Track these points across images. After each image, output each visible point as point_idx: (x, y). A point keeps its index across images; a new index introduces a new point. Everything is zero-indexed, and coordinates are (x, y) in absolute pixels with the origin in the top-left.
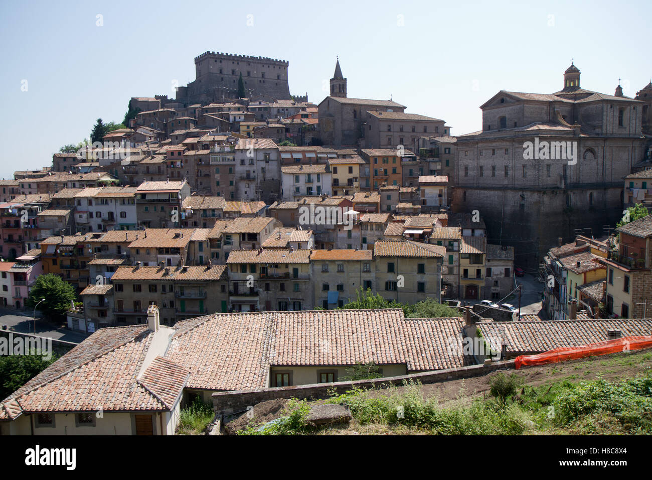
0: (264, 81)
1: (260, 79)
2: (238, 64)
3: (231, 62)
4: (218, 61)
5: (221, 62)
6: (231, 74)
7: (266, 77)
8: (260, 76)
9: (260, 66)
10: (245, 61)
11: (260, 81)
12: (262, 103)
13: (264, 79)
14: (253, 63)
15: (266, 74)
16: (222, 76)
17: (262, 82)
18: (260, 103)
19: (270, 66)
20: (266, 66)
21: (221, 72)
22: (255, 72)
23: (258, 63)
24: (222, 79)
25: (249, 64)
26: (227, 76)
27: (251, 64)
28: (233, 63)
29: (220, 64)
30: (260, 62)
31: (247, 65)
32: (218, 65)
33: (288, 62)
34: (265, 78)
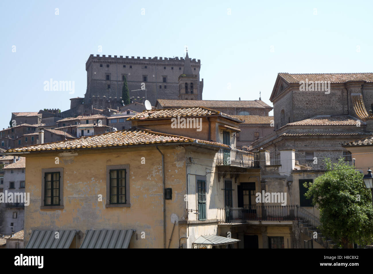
0: (165, 87)
1: (160, 84)
2: (131, 67)
3: (122, 66)
4: (104, 65)
5: (108, 66)
6: (121, 79)
7: (168, 81)
8: (161, 80)
9: (161, 68)
10: (140, 64)
11: (160, 87)
12: (131, 112)
13: (165, 84)
14: (151, 65)
15: (168, 77)
16: (108, 82)
17: (163, 87)
18: (128, 113)
19: (175, 68)
20: (169, 68)
21: (108, 77)
22: (154, 76)
23: (158, 65)
24: (109, 87)
25: (146, 67)
26: (116, 83)
27: (148, 66)
28: (124, 66)
29: (107, 69)
30: (160, 63)
31: (142, 68)
32: (105, 69)
33: (199, 61)
34: (167, 83)
